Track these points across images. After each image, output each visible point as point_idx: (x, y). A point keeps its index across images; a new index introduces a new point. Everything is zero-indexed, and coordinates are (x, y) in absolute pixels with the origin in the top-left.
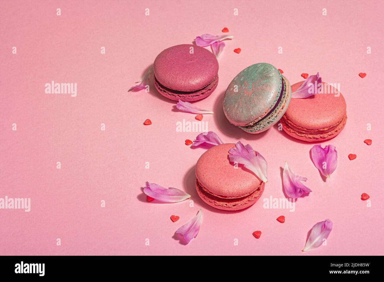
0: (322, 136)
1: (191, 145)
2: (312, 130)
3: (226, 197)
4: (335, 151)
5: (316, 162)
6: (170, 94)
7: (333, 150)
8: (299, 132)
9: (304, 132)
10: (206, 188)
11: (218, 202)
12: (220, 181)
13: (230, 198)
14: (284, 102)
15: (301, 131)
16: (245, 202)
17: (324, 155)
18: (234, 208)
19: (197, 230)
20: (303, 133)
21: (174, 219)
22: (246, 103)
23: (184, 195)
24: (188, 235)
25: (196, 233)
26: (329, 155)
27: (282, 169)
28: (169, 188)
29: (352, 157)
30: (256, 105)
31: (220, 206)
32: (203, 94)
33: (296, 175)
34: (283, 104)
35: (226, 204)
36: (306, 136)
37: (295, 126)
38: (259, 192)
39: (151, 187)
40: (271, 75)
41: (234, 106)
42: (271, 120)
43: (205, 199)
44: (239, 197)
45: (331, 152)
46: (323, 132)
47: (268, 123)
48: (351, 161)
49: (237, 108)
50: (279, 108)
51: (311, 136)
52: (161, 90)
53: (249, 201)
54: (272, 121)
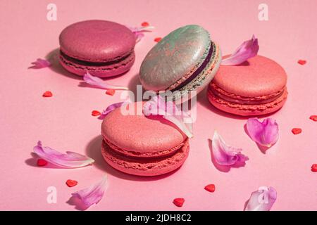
0: (258, 106)
1: (98, 116)
2: (247, 98)
3: (139, 153)
4: (276, 124)
5: (252, 135)
6: (77, 66)
7: (273, 123)
8: (231, 103)
9: (237, 101)
10: (114, 143)
11: (128, 163)
12: (132, 133)
13: (144, 155)
14: (213, 62)
15: (233, 100)
16: (164, 164)
17: (261, 128)
18: (150, 172)
19: (101, 195)
20: (236, 103)
21: (70, 184)
22: (167, 62)
23: (85, 159)
24: (88, 200)
25: (98, 199)
26: (268, 127)
27: (210, 141)
28: (67, 152)
29: (296, 131)
30: (179, 63)
31: (131, 167)
32: (116, 68)
33: (228, 146)
34: (212, 65)
35: (139, 166)
36: (240, 106)
37: (226, 94)
38: (182, 154)
39: (43, 146)
40: (198, 32)
41: (153, 69)
42: (197, 82)
43: (112, 161)
44: (156, 155)
45: (271, 125)
46: (260, 102)
47: (194, 86)
48: (296, 135)
49: (156, 70)
50: (208, 69)
51: (245, 107)
52: (67, 63)
53: (169, 163)
54: (199, 83)
